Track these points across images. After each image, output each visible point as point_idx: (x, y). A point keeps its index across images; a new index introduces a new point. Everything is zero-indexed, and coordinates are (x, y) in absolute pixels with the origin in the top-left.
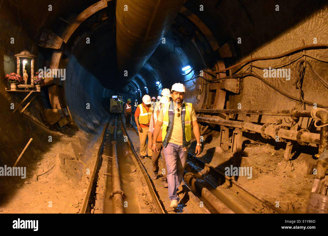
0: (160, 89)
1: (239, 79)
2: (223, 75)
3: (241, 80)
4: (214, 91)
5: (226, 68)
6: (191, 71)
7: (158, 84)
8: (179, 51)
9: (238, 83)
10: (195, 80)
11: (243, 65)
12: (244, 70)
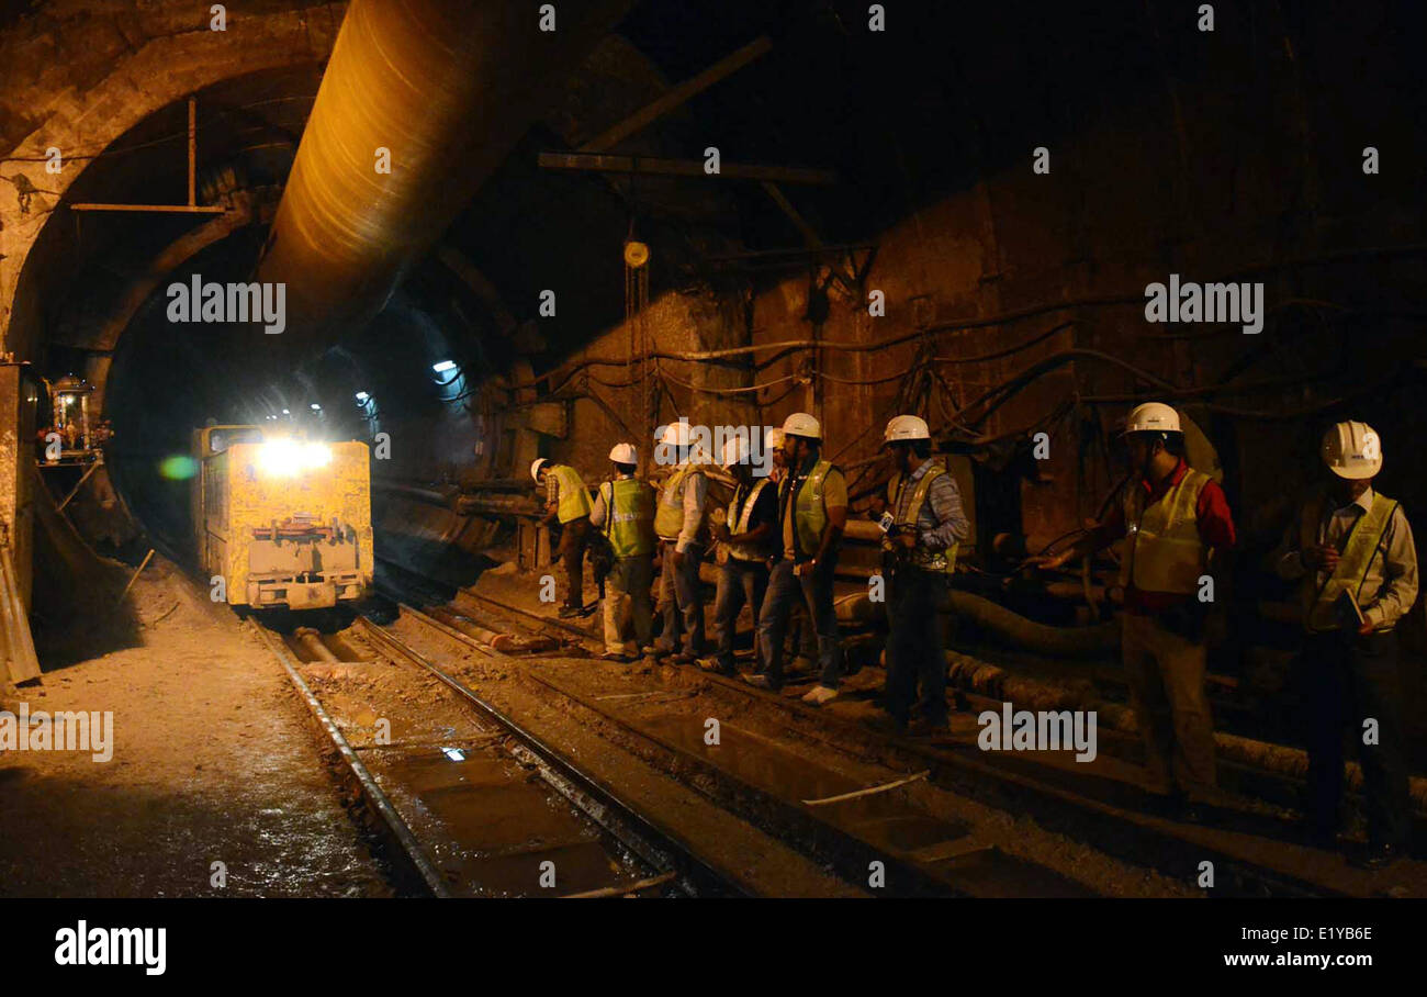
0: (369, 418)
1: (564, 403)
2: (529, 394)
3: (570, 405)
4: (512, 433)
5: (536, 376)
6: (457, 377)
7: (365, 401)
8: (421, 319)
9: (564, 413)
10: (467, 401)
11: (571, 370)
12: (576, 379)
